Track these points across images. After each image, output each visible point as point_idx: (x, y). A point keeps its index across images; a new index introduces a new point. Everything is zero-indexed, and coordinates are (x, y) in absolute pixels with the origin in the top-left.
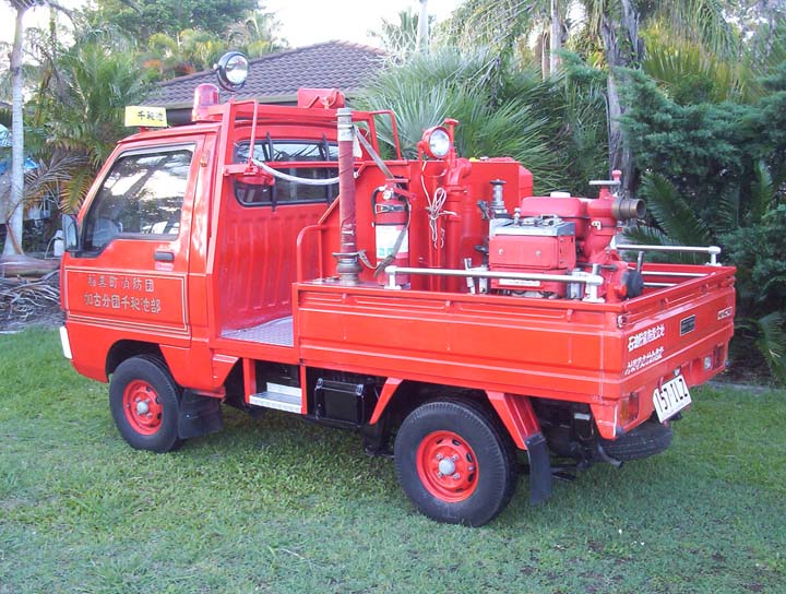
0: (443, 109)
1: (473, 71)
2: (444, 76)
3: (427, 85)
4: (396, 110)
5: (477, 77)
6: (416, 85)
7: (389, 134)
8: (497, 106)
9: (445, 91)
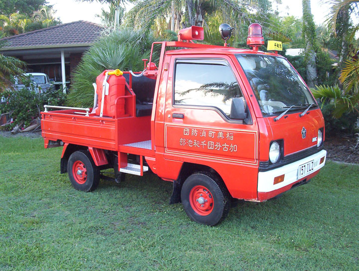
0: (123, 53)
1: (135, 39)
2: (124, 41)
3: (117, 44)
4: (106, 53)
5: (137, 41)
6: (114, 44)
7: (103, 63)
8: (144, 51)
9: (124, 46)
